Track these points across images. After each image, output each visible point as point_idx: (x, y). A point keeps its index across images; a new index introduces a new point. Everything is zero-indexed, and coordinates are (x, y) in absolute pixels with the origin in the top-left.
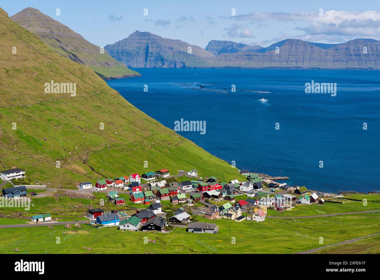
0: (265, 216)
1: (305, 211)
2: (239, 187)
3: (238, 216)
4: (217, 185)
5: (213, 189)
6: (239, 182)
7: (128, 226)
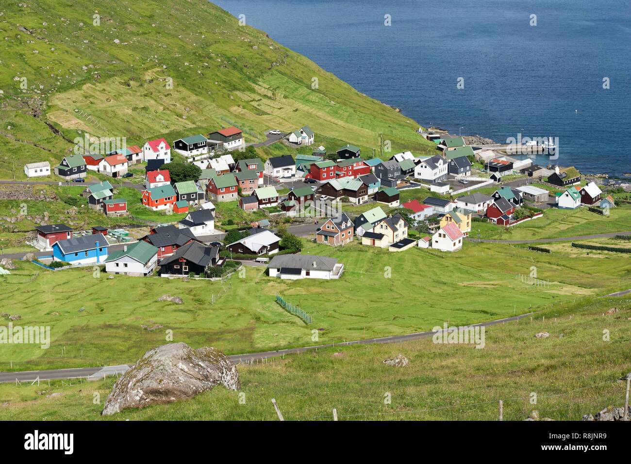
0: (461, 238)
2: (413, 171)
3: (397, 240)
4: (358, 165)
5: (348, 175)
6: (414, 158)
7: (126, 265)
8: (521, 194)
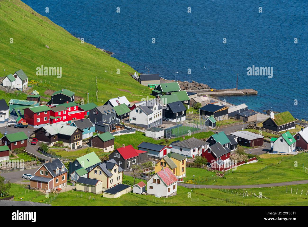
0: (176, 184)
1: (279, 171)
2: (127, 115)
3: (111, 185)
4: (72, 110)
5: (62, 120)
6: (129, 103)
8: (236, 140)
